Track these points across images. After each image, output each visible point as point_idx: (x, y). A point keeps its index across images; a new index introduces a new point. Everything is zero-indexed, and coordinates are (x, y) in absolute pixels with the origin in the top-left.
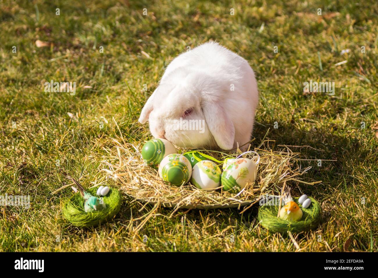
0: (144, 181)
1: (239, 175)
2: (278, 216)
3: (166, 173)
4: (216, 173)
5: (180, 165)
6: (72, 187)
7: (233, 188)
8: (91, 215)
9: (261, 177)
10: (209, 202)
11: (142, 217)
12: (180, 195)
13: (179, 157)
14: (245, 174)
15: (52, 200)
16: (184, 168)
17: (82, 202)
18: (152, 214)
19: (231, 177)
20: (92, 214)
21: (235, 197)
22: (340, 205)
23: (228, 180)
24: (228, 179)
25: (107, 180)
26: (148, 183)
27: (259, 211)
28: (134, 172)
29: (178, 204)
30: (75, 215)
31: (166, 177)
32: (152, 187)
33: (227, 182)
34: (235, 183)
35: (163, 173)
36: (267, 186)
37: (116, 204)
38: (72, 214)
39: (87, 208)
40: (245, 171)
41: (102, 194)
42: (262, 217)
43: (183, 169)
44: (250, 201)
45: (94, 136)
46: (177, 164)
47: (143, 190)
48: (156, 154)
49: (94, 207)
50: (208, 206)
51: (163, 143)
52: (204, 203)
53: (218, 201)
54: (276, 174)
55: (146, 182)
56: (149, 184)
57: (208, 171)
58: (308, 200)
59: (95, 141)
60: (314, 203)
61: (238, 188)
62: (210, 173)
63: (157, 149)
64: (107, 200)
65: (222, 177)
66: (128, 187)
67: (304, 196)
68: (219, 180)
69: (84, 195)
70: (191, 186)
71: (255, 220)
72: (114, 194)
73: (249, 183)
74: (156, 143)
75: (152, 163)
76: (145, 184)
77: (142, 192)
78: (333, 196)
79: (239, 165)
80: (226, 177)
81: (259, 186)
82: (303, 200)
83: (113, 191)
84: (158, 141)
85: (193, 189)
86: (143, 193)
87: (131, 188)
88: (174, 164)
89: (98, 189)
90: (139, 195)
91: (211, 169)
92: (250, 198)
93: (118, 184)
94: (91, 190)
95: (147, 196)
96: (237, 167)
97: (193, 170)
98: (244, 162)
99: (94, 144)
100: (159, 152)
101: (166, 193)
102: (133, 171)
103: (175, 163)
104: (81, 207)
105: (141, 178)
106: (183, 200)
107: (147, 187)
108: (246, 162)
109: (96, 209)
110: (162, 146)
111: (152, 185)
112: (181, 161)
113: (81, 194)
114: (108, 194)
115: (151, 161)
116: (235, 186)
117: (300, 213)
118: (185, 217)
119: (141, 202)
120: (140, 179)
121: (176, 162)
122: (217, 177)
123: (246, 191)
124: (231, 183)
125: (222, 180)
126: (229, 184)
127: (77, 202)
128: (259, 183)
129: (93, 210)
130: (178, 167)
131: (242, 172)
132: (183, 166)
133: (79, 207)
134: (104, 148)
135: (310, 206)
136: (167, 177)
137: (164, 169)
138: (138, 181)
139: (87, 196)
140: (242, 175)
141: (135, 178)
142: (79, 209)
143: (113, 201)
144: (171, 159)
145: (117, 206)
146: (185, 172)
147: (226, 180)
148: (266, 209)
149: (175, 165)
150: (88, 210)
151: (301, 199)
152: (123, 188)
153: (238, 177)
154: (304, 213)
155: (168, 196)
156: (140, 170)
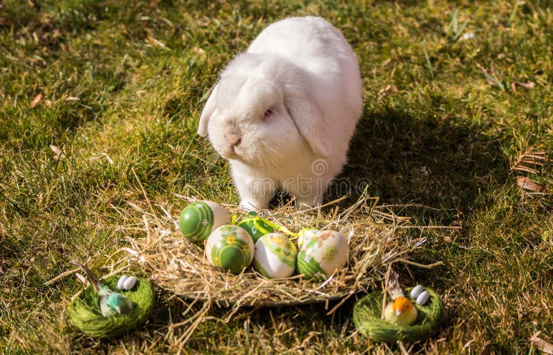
0: (186, 266)
1: (325, 256)
2: (382, 318)
3: (218, 255)
4: (289, 254)
5: (238, 243)
6: (77, 275)
7: (316, 275)
8: (113, 321)
9: (355, 259)
10: (282, 297)
11: (186, 322)
12: (240, 288)
13: (237, 231)
14: (332, 254)
15: (49, 295)
16: (243, 246)
17: (95, 300)
18: (202, 317)
19: (312, 260)
20: (115, 319)
21: (318, 288)
22: (470, 298)
23: (308, 264)
24: (308, 262)
25: (129, 265)
26: (191, 269)
27: (355, 311)
28: (170, 252)
29: (238, 302)
30: (89, 322)
31: (218, 261)
32: (198, 277)
33: (307, 266)
34: (318, 268)
35: (214, 254)
36: (365, 272)
37: (148, 304)
38: (86, 320)
39: (105, 310)
40: (332, 251)
41: (125, 287)
42: (359, 320)
43: (242, 248)
44: (341, 294)
45: (95, 185)
46: (234, 242)
47: (185, 280)
48: (201, 225)
49: (118, 309)
50: (280, 304)
51: (210, 209)
52: (275, 299)
53: (294, 295)
54: (377, 253)
55: (188, 268)
56: (194, 271)
57: (278, 250)
58: (424, 293)
59: (97, 194)
60: (433, 297)
61: (323, 276)
62: (282, 253)
63: (203, 218)
64: (133, 295)
65: (299, 259)
66: (162, 275)
67: (418, 287)
68: (294, 263)
69: (98, 289)
70: (255, 273)
71: (348, 321)
72: (143, 287)
73: (339, 269)
74: (200, 209)
75: (195, 238)
76: (187, 270)
77: (183, 283)
78: (458, 283)
79: (324, 242)
80: (306, 259)
81: (353, 272)
82: (418, 293)
83: (141, 283)
84: (203, 206)
85: (259, 278)
86: (185, 285)
87: (167, 277)
88: (229, 242)
89: (118, 279)
90: (179, 288)
91: (283, 247)
92: (340, 289)
93: (147, 271)
94: (108, 281)
95: (192, 289)
96: (320, 245)
97: (255, 249)
98: (331, 237)
99: (95, 198)
100: (205, 222)
101: (220, 286)
102: (168, 251)
103: (231, 240)
104: (95, 308)
105: (181, 261)
106: (245, 297)
107: (191, 276)
108: (334, 237)
109: (119, 312)
110: (209, 213)
111: (198, 273)
112: (239, 236)
113: (94, 288)
114: (135, 288)
115: (193, 236)
116: (319, 273)
117: (413, 312)
118: (249, 321)
119: (183, 299)
120: (179, 263)
121: (233, 239)
122: (291, 259)
123: (334, 280)
124: (312, 268)
125: (299, 264)
126: (310, 269)
127: (88, 300)
128: (352, 268)
129: (115, 312)
130: (236, 247)
131: (328, 252)
132: (242, 244)
133: (93, 307)
134: (112, 205)
135: (428, 302)
136: (220, 261)
137: (214, 249)
138: (176, 266)
139: (103, 291)
140: (328, 257)
141: (172, 262)
142: (94, 312)
143: (142, 298)
144: (224, 234)
145: (150, 307)
146: (246, 252)
147: (305, 263)
148: (365, 306)
149: (231, 243)
150: (107, 313)
151: (414, 291)
152: (154, 276)
153: (323, 259)
154: (419, 312)
155: (222, 290)
156: (179, 250)
